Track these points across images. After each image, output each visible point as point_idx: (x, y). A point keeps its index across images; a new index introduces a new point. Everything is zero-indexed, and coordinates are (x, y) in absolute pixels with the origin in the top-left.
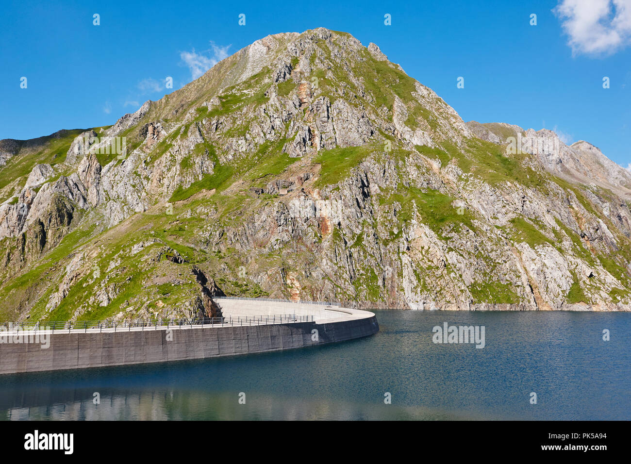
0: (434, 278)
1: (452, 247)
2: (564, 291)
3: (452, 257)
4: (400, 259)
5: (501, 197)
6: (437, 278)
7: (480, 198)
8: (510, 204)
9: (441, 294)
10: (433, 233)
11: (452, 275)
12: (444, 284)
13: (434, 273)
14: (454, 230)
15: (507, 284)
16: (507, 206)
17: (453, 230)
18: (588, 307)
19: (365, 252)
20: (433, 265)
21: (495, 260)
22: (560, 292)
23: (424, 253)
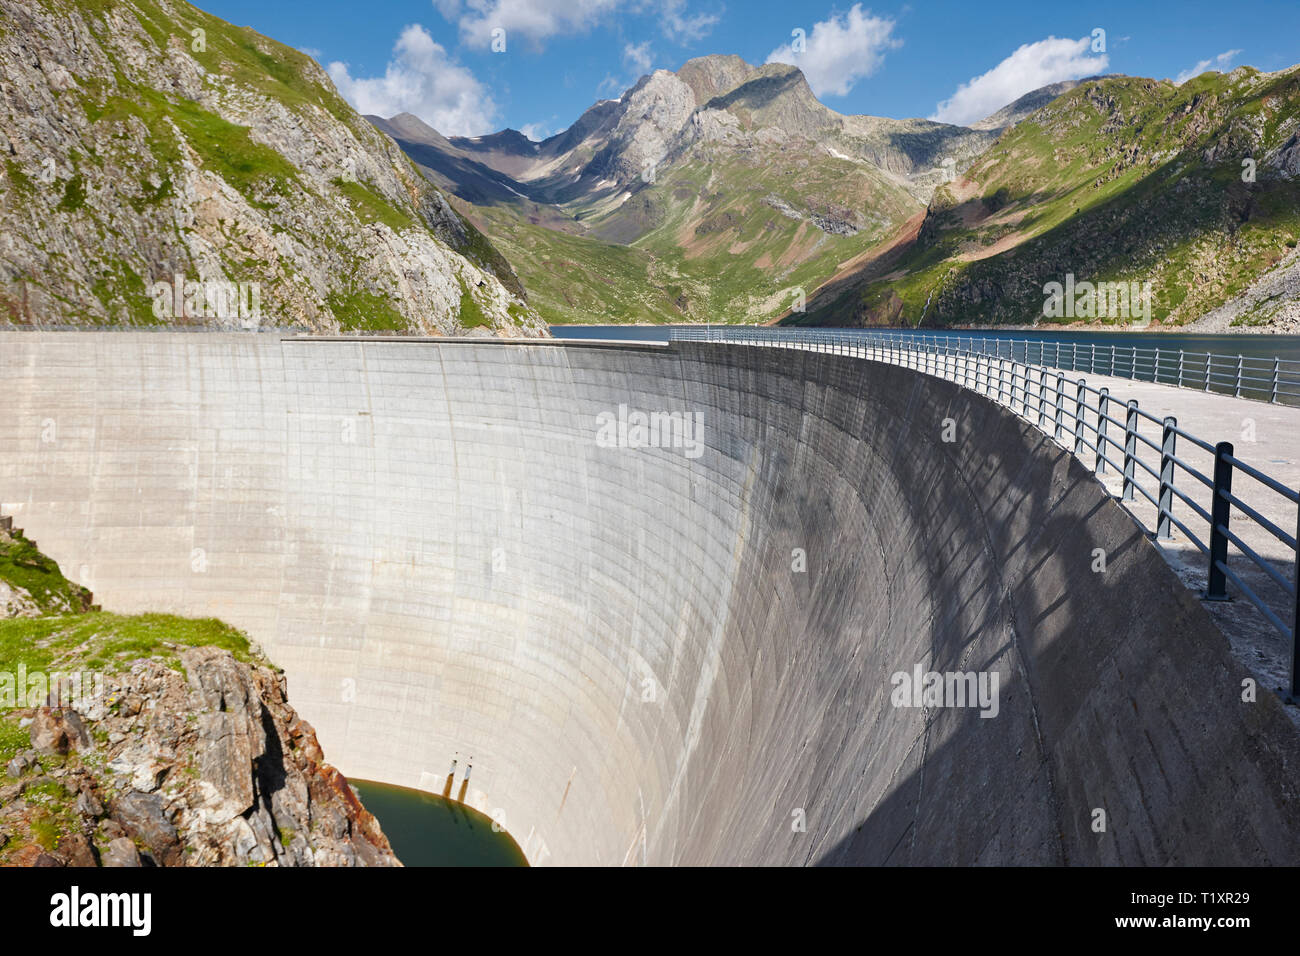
0: (266, 284)
1: (279, 224)
2: (453, 308)
3: (285, 244)
4: (182, 242)
5: (312, 134)
6: (272, 283)
7: (269, 131)
8: (329, 150)
9: (284, 314)
10: (237, 193)
11: (296, 277)
12: (286, 295)
13: (262, 274)
14: (279, 191)
15: (382, 296)
16: (324, 152)
17: (275, 189)
18: (492, 333)
19: (98, 224)
20: (254, 257)
21: (355, 252)
22: (450, 310)
23: (228, 233)
